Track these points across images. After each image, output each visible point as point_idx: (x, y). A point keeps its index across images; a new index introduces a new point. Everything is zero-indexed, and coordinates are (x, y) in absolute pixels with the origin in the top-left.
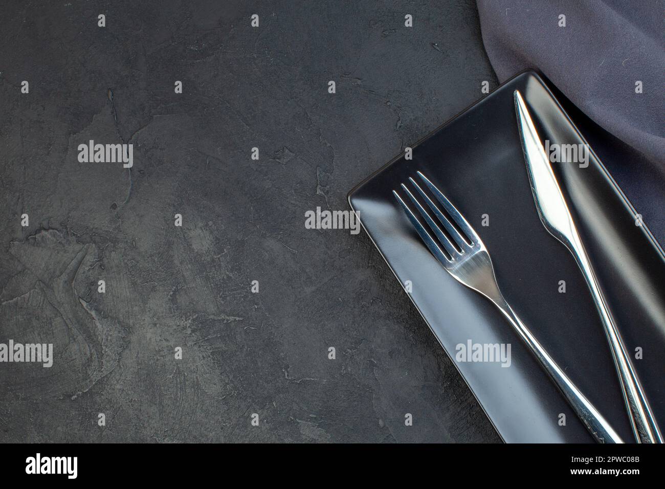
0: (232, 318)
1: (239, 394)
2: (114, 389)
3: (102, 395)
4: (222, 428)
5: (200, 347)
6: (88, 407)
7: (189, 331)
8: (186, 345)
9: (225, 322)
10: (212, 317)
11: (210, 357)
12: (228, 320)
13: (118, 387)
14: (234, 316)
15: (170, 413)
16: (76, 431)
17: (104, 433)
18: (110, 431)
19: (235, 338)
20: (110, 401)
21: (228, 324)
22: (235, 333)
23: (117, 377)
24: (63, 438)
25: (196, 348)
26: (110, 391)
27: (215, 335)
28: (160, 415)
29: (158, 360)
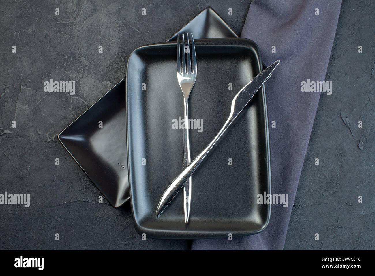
0: (137, 30)
1: (121, 59)
2: (76, 29)
3: (70, 28)
4: (107, 67)
5: (118, 33)
6: (62, 29)
7: (118, 25)
8: (114, 29)
9: (134, 30)
10: (130, 25)
11: (120, 39)
12: (135, 30)
13: (78, 29)
14: (138, 30)
15: (92, 50)
16: (51, 35)
17: (61, 42)
18: (65, 43)
19: (134, 38)
20: (71, 32)
21: (134, 32)
22: (134, 36)
23: (80, 25)
24: (45, 35)
25: (117, 33)
26: (74, 29)
27: (127, 33)
28: (87, 48)
29: (99, 28)
